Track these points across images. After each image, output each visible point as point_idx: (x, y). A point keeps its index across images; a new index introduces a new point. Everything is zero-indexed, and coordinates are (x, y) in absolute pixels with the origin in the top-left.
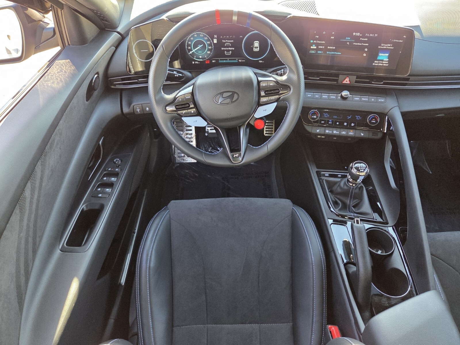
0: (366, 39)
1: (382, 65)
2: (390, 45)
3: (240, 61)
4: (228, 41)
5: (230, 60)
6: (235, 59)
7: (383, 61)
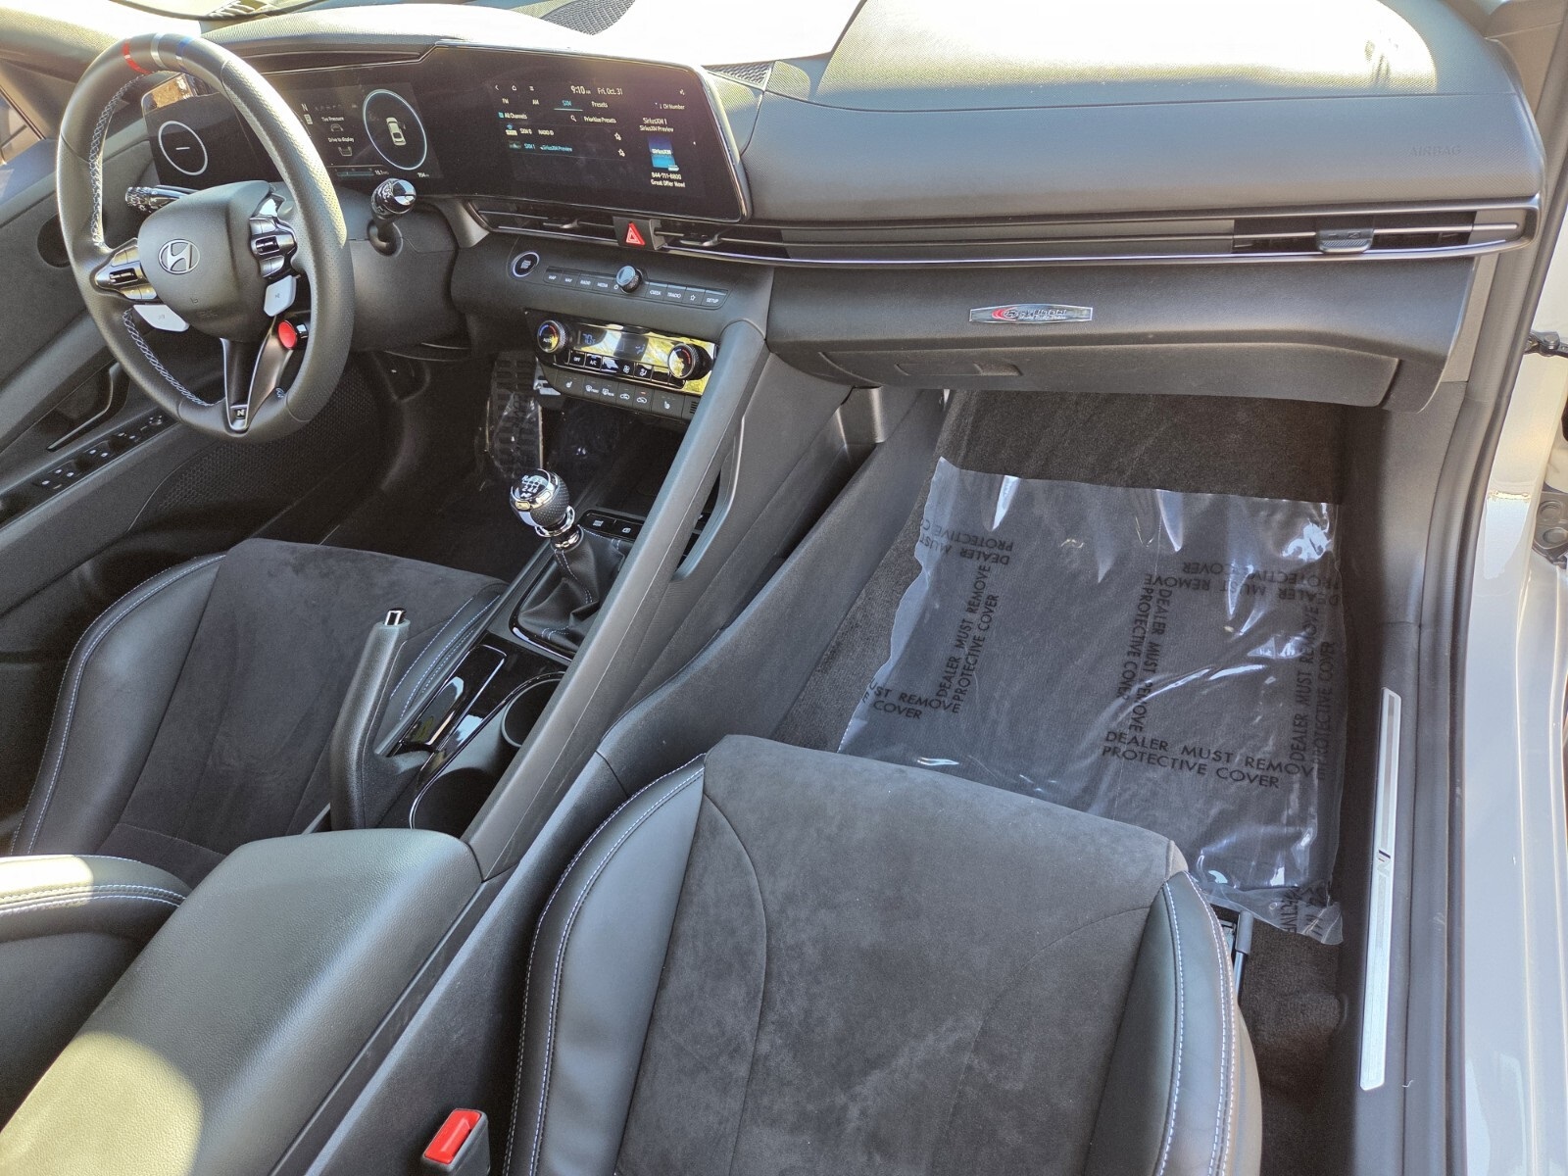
0: (604, 105)
1: (671, 184)
2: (662, 121)
3: (377, 172)
4: (334, 119)
5: (357, 169)
6: (366, 169)
7: (666, 170)
